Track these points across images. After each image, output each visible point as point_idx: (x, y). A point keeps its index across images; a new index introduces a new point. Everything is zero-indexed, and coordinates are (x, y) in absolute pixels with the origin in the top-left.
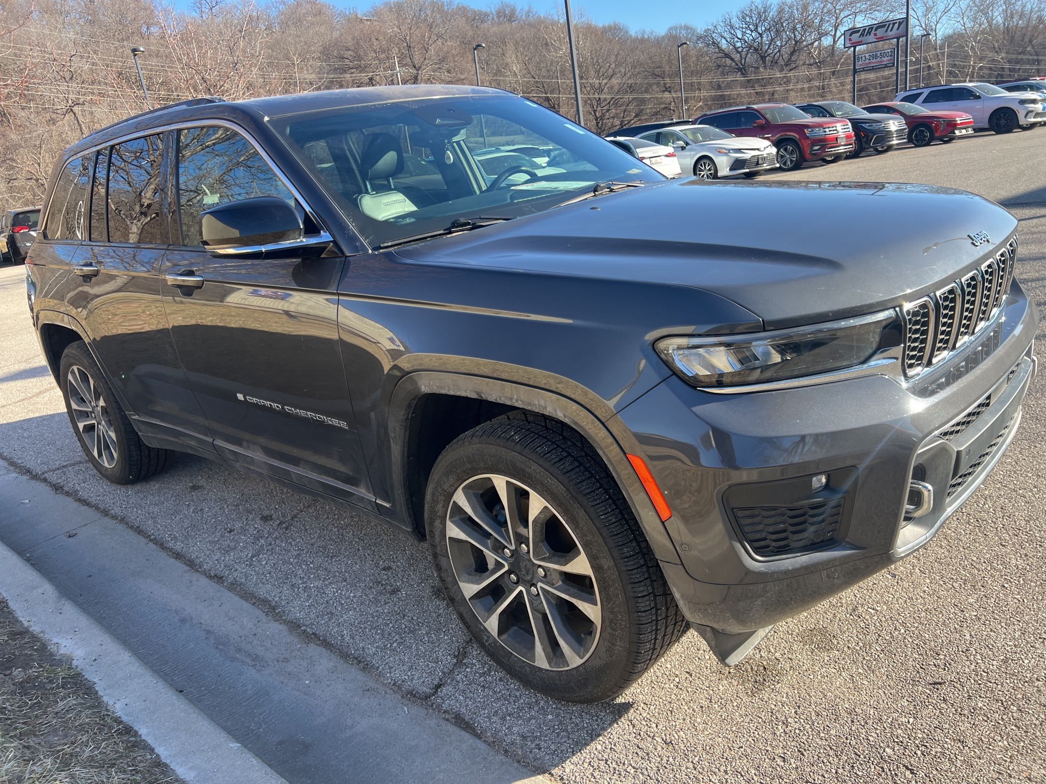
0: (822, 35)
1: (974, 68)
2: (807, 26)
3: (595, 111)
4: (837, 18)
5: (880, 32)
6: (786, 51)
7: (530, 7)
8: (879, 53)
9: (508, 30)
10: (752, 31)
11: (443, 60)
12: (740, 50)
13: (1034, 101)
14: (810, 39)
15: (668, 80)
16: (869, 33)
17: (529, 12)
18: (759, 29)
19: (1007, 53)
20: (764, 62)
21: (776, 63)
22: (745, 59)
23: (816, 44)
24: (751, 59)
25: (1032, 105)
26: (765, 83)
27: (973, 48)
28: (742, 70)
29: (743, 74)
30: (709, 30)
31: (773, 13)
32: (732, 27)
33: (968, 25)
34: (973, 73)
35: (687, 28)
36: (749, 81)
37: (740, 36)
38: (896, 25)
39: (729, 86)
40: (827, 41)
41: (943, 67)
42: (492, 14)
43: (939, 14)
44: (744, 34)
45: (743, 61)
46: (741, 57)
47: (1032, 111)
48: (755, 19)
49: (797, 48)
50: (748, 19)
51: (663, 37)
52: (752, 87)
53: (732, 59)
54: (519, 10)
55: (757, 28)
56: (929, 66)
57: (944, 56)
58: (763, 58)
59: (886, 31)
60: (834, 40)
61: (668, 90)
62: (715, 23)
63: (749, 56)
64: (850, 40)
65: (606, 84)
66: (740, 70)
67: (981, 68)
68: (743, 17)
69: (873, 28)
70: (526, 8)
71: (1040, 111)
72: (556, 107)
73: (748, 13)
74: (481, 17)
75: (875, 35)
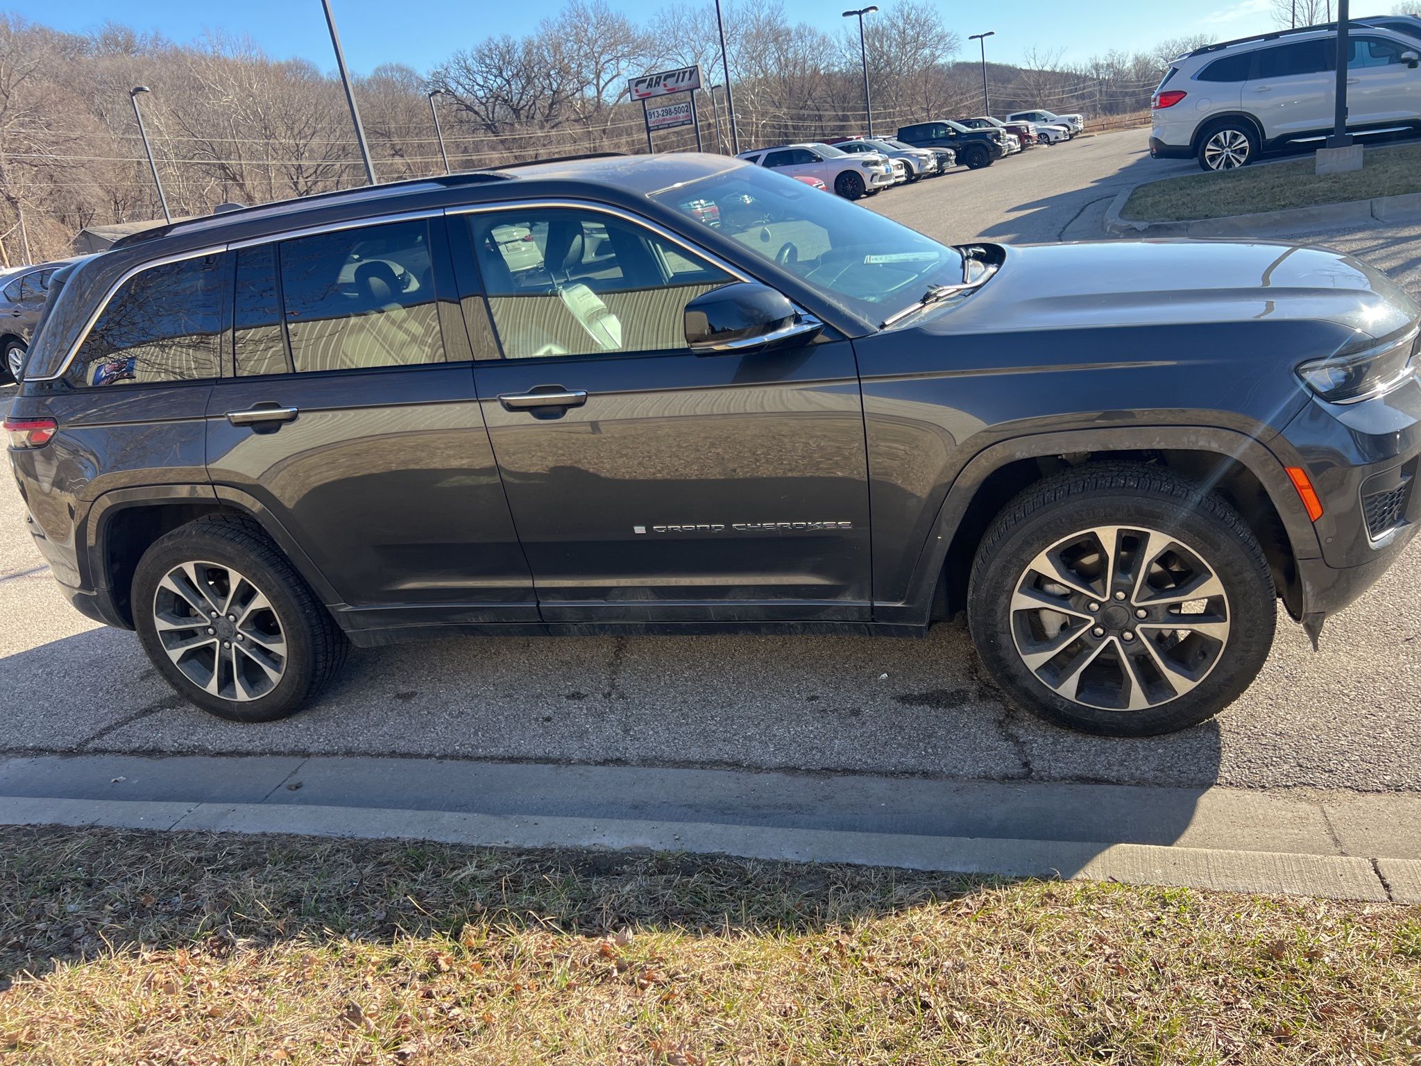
0: (583, 84)
1: (757, 127)
2: (564, 72)
3: (296, 184)
4: (597, 63)
5: (671, 82)
6: (543, 103)
7: (157, 33)
8: (672, 108)
9: (131, 65)
10: (496, 77)
11: (36, 109)
12: (484, 100)
13: (876, 163)
14: (569, 88)
15: (396, 140)
16: (658, 83)
17: (157, 38)
18: (504, 74)
19: (788, 108)
20: (518, 117)
21: (533, 118)
22: (493, 113)
23: (577, 95)
24: (500, 112)
25: (875, 167)
26: (522, 144)
27: (752, 102)
28: (491, 127)
29: (493, 132)
30: (439, 73)
31: (519, 54)
32: (468, 70)
33: (743, 75)
34: (757, 131)
35: (401, 69)
36: (502, 142)
37: (482, 83)
38: (687, 75)
39: (477, 147)
40: (590, 92)
41: (725, 125)
42: (95, 40)
43: (710, 62)
44: (485, 81)
45: (491, 116)
46: (487, 110)
47: (876, 174)
48: (496, 61)
49: (557, 100)
50: (488, 61)
51: (369, 83)
52: (508, 149)
53: (476, 113)
54: (139, 35)
55: (501, 73)
56: (710, 124)
57: (724, 112)
58: (516, 111)
59: (677, 81)
60: (598, 90)
61: (397, 153)
62: (445, 64)
63: (497, 108)
64: (637, 91)
65: (305, 146)
66: (488, 127)
67: (764, 126)
68: (481, 58)
69: (660, 77)
70: (152, 34)
71: (884, 173)
72: (238, 177)
73: (486, 52)
74: (80, 46)
75: (665, 85)
